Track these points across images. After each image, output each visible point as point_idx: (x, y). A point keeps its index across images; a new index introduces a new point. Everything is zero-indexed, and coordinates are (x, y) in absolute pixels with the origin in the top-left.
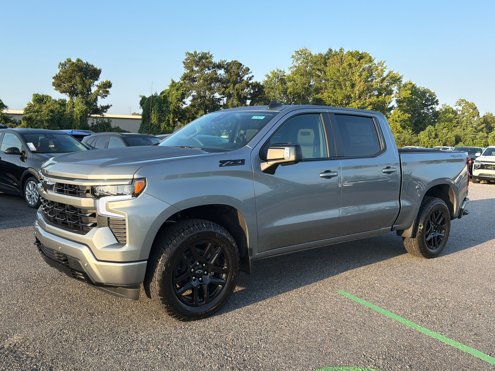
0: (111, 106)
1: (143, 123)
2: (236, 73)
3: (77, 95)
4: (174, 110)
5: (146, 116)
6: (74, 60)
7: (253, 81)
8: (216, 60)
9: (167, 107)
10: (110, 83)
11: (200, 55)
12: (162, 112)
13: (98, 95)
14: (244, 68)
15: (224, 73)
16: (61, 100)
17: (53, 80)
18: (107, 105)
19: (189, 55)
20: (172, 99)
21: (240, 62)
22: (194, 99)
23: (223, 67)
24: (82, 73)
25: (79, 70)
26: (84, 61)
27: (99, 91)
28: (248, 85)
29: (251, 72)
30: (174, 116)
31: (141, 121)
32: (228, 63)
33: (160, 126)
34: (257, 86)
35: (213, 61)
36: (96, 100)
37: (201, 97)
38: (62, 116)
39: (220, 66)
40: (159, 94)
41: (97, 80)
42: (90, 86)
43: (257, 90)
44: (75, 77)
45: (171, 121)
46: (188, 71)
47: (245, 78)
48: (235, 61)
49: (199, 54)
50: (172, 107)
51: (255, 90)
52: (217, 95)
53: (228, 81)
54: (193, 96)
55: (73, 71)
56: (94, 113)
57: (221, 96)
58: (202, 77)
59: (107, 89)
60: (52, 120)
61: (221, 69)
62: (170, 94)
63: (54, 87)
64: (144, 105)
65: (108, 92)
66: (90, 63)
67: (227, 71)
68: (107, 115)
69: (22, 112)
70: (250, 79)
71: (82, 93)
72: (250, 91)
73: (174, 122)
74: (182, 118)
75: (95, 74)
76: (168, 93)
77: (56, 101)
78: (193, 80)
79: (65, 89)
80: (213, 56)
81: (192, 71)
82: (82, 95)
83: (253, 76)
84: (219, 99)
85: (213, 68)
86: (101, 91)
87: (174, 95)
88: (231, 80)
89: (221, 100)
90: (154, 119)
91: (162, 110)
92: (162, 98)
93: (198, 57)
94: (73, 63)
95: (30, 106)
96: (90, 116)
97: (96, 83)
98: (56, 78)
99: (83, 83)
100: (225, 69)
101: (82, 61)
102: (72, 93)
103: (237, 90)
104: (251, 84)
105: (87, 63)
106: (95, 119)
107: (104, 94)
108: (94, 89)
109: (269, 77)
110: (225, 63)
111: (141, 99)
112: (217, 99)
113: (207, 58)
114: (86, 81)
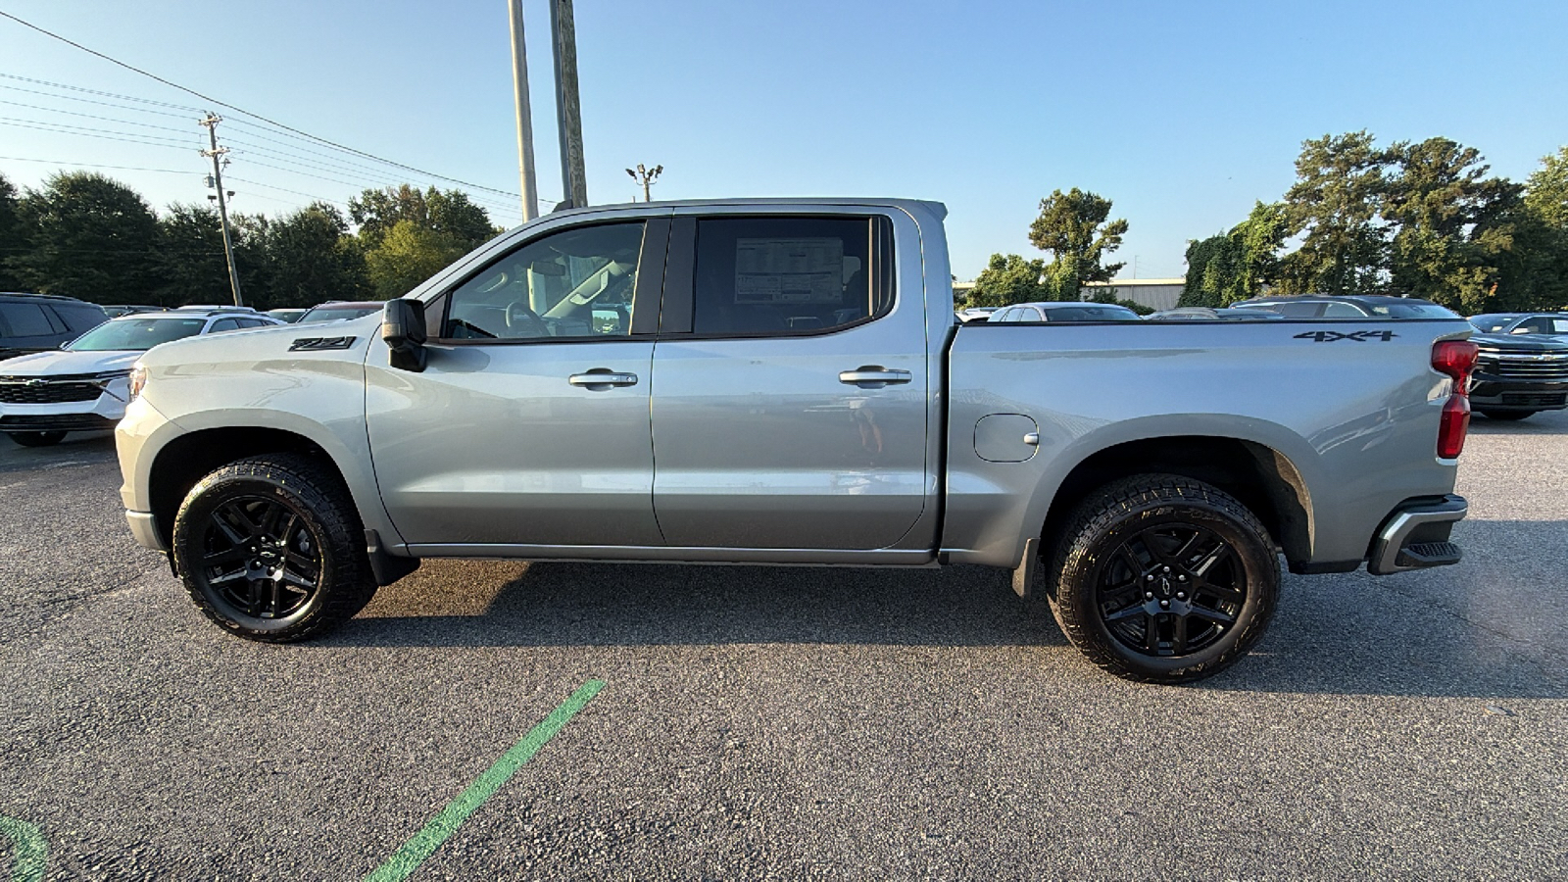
0: (1125, 264)
1: (1187, 290)
2: (1433, 166)
3: (1065, 250)
4: (1255, 262)
5: (1194, 278)
6: (1066, 192)
7: (1487, 177)
8: (1380, 146)
9: (1240, 256)
10: (1124, 223)
11: (1339, 142)
12: (1229, 266)
13: (1102, 247)
14: (1462, 151)
15: (1402, 170)
16: (1035, 261)
17: (1031, 230)
18: (1117, 263)
19: (1312, 145)
20: (1252, 241)
21: (1450, 140)
22: (1315, 234)
23: (1399, 157)
24: (1077, 212)
25: (1071, 207)
26: (1084, 191)
27: (1104, 240)
28: (1468, 189)
29: (1483, 158)
30: (1254, 274)
31: (1182, 289)
32: (1413, 146)
33: (1220, 294)
34: (1496, 187)
35: (1371, 148)
36: (1097, 256)
37: (1331, 230)
38: (1032, 286)
39: (1389, 158)
40: (1226, 235)
41: (1103, 220)
42: (1089, 232)
43: (1497, 198)
44: (1065, 220)
45: (1246, 283)
46: (1307, 179)
47: (1463, 174)
48: (1435, 140)
49: (1336, 140)
50: (1250, 258)
51: (1494, 197)
52: (1377, 221)
53: (1408, 187)
54: (1312, 229)
55: (1062, 210)
56: (1093, 279)
57: (1390, 222)
58: (1338, 187)
59: (1120, 235)
60: (1014, 295)
61: (1394, 163)
62: (1250, 230)
63: (1032, 241)
64: (1192, 258)
65: (1118, 240)
66: (1094, 193)
67: (1409, 164)
68: (1115, 281)
69: (973, 285)
70: (1479, 173)
71: (1075, 247)
72: (1475, 202)
73: (1253, 286)
74: (1272, 276)
75: (1100, 209)
76: (1246, 229)
77: (1027, 264)
78: (1317, 196)
79: (1047, 241)
80: (1373, 137)
81: (1316, 176)
82: (1075, 249)
83: (1487, 167)
84: (1381, 229)
85: (1370, 164)
86: (1107, 240)
87: (1259, 231)
88: (1418, 183)
89: (1389, 230)
90: (1209, 283)
91: (1228, 264)
92: (1232, 241)
93: (1332, 146)
94: (1063, 197)
95: (986, 274)
96: (1085, 286)
97: (1101, 226)
98: (1036, 225)
99: (1077, 228)
100: (1403, 161)
101: (1079, 192)
102: (1060, 247)
103: (1430, 204)
104: (1478, 186)
105: (1089, 195)
106: (1093, 290)
107: (1112, 245)
108: (1096, 237)
109: (1553, 164)
110: (1406, 148)
111: (1189, 246)
112: (1376, 229)
113: (1357, 144)
114: (1084, 226)
